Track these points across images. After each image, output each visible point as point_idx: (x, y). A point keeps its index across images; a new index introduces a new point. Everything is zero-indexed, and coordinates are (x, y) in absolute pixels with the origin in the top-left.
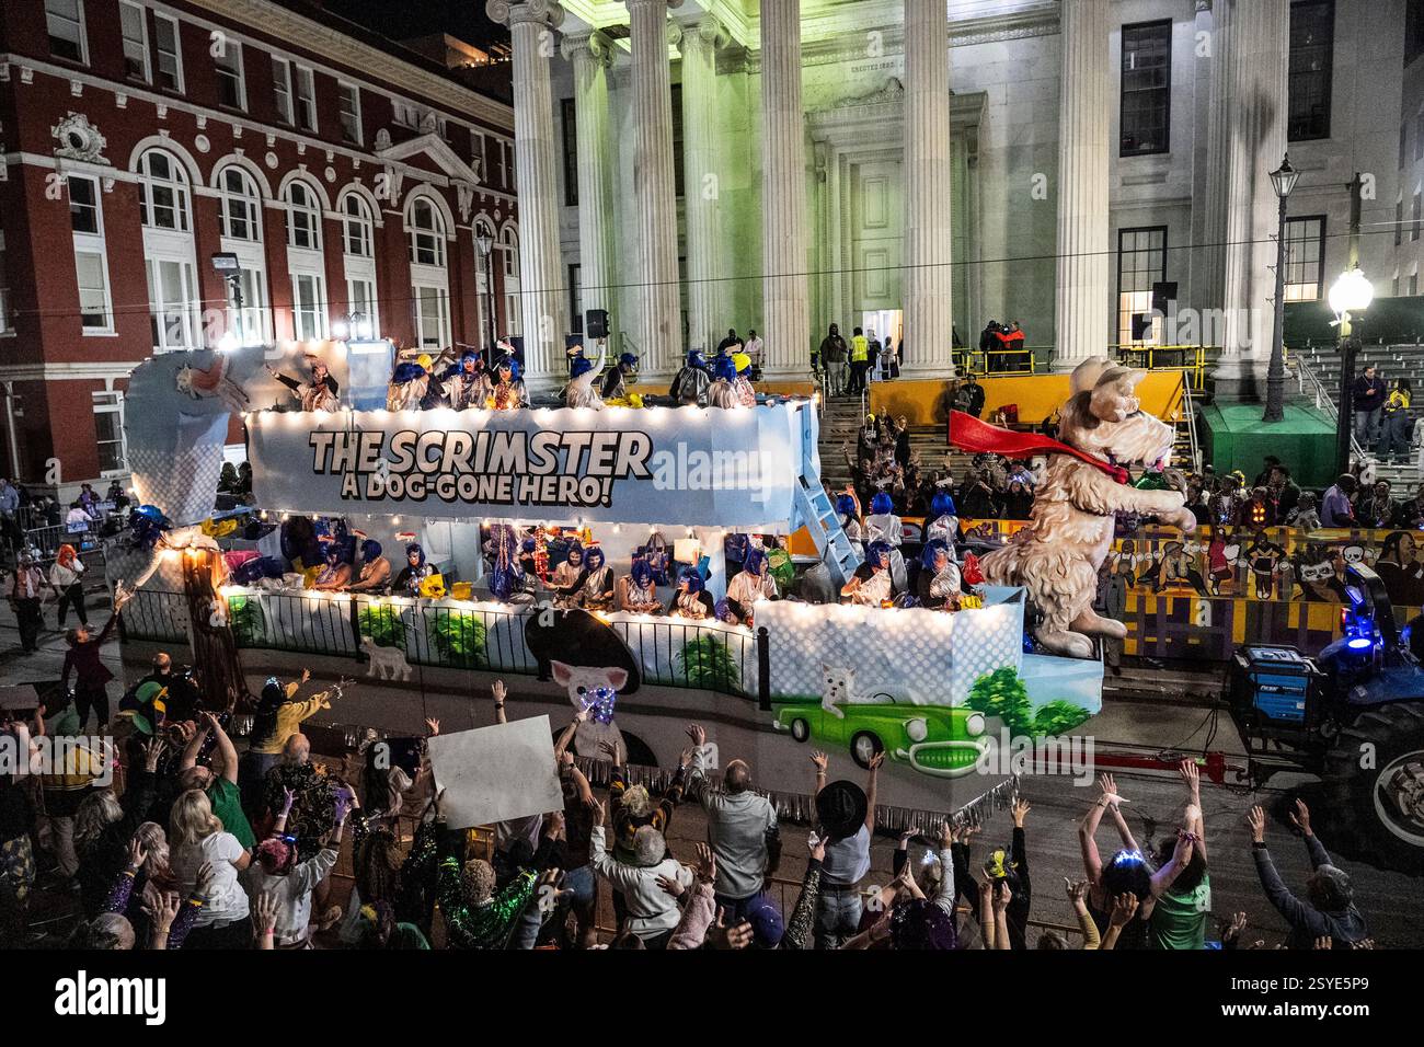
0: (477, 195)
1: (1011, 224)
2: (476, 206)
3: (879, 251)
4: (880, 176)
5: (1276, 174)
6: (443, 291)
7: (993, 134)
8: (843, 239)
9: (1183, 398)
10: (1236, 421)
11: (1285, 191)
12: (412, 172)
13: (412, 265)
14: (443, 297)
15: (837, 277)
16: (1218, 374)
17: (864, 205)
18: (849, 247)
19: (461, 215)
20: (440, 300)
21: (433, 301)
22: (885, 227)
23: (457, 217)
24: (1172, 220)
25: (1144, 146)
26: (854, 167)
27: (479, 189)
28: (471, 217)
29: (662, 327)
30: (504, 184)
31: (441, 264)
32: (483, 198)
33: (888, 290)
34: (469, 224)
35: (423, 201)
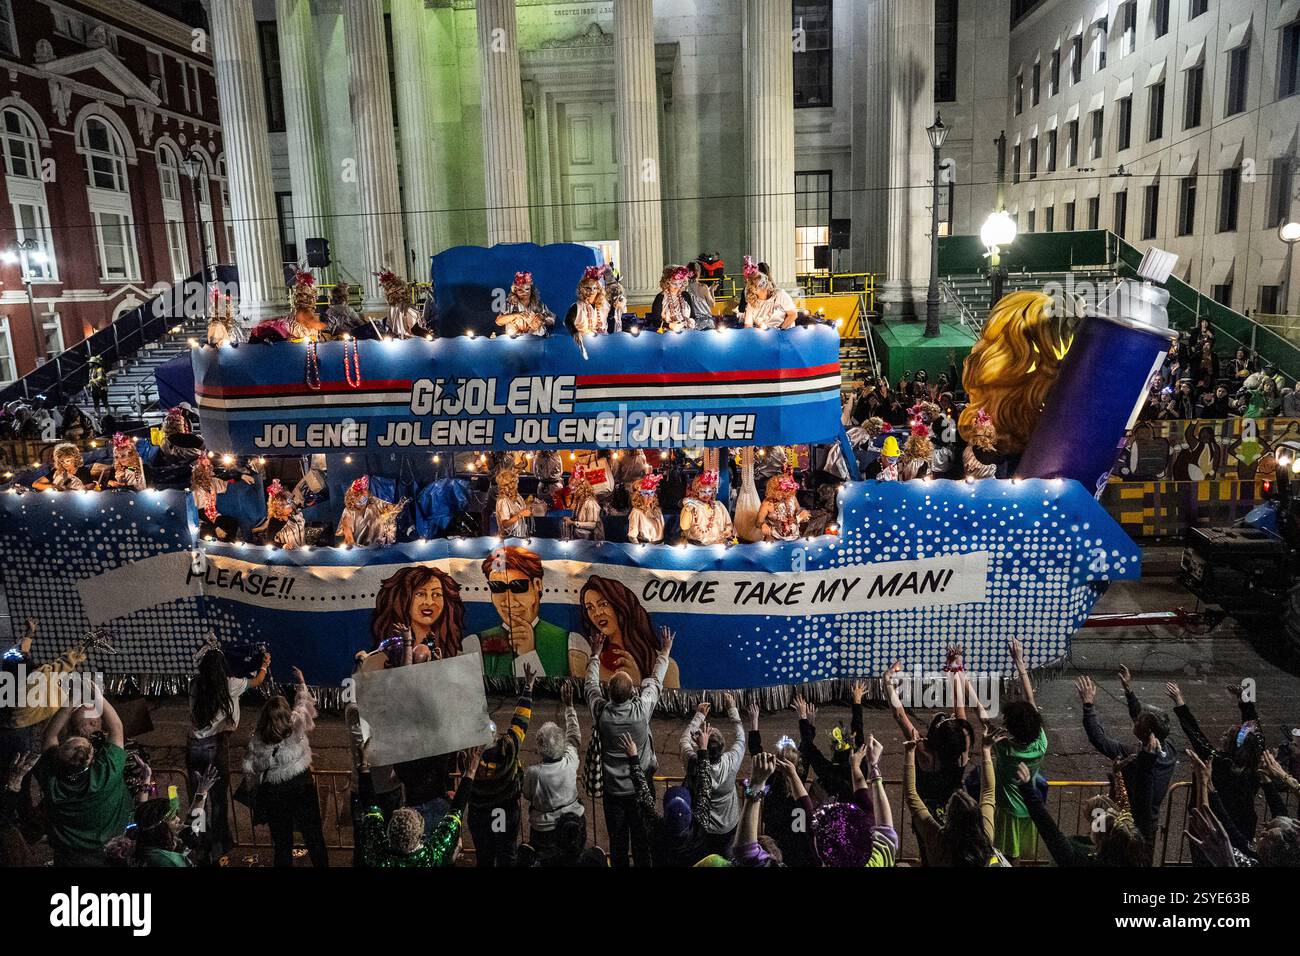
0: (158, 118)
1: (703, 166)
2: (158, 129)
3: (587, 185)
4: (584, 116)
5: (930, 130)
6: (126, 218)
7: (685, 82)
8: (553, 175)
9: (859, 318)
10: (905, 337)
11: (938, 143)
12: (83, 89)
13: (89, 190)
14: (127, 225)
15: (548, 211)
16: (884, 297)
17: (570, 142)
18: (558, 182)
19: (142, 137)
20: (123, 228)
21: (115, 229)
22: (590, 163)
23: (138, 140)
24: (836, 166)
25: (812, 100)
26: (561, 106)
27: (160, 111)
28: (153, 140)
29: (387, 256)
30: (188, 107)
31: (122, 188)
32: (165, 120)
33: (595, 222)
34: (152, 147)
35: (94, 121)
